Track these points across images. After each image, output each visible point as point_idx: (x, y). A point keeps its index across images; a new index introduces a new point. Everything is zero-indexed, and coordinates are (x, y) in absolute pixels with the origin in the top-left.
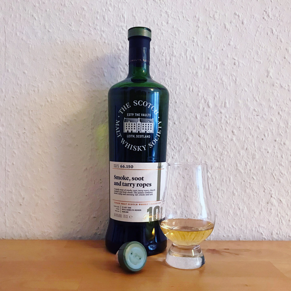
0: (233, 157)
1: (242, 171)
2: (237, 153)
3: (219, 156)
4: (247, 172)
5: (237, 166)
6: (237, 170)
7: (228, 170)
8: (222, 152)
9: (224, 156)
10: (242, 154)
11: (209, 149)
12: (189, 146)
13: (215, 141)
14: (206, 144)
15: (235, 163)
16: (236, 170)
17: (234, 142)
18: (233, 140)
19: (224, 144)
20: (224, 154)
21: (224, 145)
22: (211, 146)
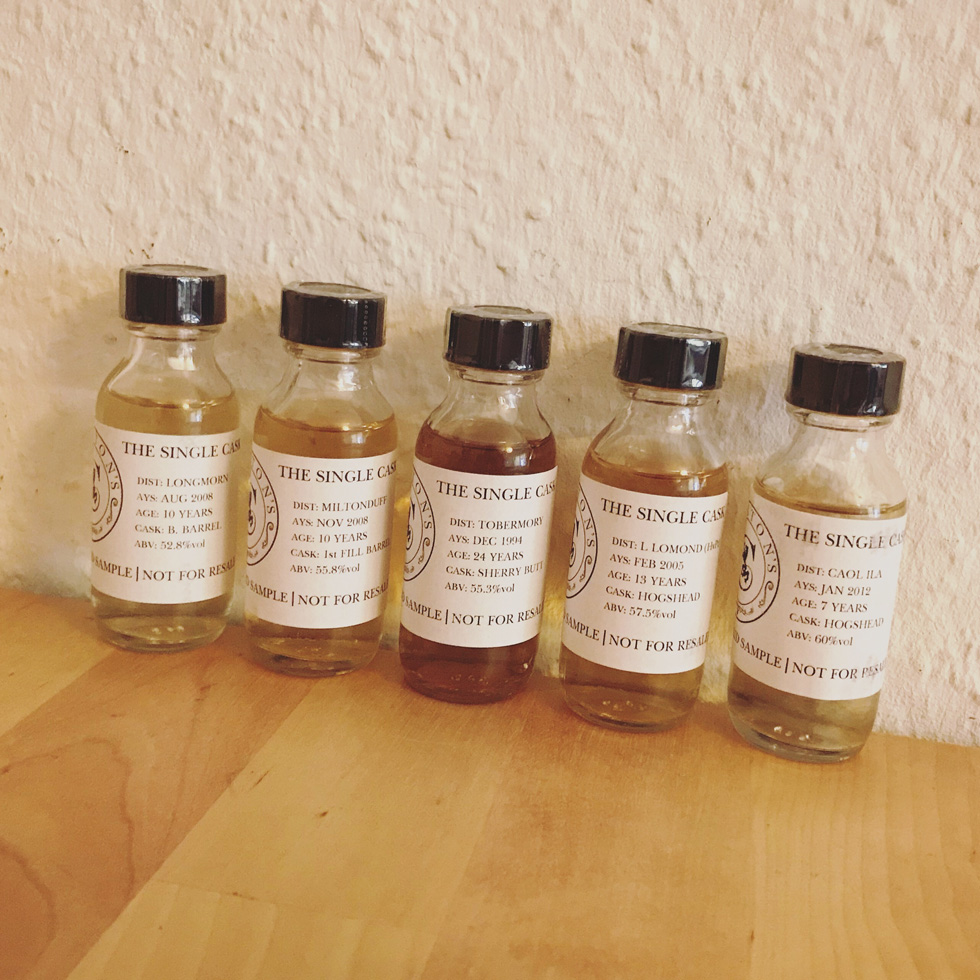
0: (865, 167)
1: (911, 271)
2: (894, 139)
3: (766, 150)
4: (941, 281)
5: (878, 232)
6: (876, 259)
7: (808, 256)
8: (791, 123)
9: (796, 156)
10: (926, 151)
11: (702, 91)
12: (563, 58)
13: (751, 37)
14: (686, 52)
15: (872, 210)
16: (870, 260)
17: (885, 54)
18: (880, 40)
19: (809, 63)
20: (802, 136)
21: (812, 75)
22: (720, 75)
